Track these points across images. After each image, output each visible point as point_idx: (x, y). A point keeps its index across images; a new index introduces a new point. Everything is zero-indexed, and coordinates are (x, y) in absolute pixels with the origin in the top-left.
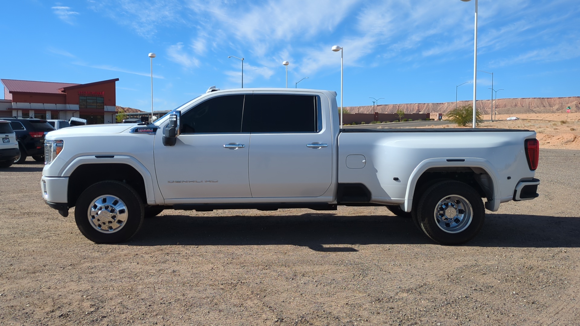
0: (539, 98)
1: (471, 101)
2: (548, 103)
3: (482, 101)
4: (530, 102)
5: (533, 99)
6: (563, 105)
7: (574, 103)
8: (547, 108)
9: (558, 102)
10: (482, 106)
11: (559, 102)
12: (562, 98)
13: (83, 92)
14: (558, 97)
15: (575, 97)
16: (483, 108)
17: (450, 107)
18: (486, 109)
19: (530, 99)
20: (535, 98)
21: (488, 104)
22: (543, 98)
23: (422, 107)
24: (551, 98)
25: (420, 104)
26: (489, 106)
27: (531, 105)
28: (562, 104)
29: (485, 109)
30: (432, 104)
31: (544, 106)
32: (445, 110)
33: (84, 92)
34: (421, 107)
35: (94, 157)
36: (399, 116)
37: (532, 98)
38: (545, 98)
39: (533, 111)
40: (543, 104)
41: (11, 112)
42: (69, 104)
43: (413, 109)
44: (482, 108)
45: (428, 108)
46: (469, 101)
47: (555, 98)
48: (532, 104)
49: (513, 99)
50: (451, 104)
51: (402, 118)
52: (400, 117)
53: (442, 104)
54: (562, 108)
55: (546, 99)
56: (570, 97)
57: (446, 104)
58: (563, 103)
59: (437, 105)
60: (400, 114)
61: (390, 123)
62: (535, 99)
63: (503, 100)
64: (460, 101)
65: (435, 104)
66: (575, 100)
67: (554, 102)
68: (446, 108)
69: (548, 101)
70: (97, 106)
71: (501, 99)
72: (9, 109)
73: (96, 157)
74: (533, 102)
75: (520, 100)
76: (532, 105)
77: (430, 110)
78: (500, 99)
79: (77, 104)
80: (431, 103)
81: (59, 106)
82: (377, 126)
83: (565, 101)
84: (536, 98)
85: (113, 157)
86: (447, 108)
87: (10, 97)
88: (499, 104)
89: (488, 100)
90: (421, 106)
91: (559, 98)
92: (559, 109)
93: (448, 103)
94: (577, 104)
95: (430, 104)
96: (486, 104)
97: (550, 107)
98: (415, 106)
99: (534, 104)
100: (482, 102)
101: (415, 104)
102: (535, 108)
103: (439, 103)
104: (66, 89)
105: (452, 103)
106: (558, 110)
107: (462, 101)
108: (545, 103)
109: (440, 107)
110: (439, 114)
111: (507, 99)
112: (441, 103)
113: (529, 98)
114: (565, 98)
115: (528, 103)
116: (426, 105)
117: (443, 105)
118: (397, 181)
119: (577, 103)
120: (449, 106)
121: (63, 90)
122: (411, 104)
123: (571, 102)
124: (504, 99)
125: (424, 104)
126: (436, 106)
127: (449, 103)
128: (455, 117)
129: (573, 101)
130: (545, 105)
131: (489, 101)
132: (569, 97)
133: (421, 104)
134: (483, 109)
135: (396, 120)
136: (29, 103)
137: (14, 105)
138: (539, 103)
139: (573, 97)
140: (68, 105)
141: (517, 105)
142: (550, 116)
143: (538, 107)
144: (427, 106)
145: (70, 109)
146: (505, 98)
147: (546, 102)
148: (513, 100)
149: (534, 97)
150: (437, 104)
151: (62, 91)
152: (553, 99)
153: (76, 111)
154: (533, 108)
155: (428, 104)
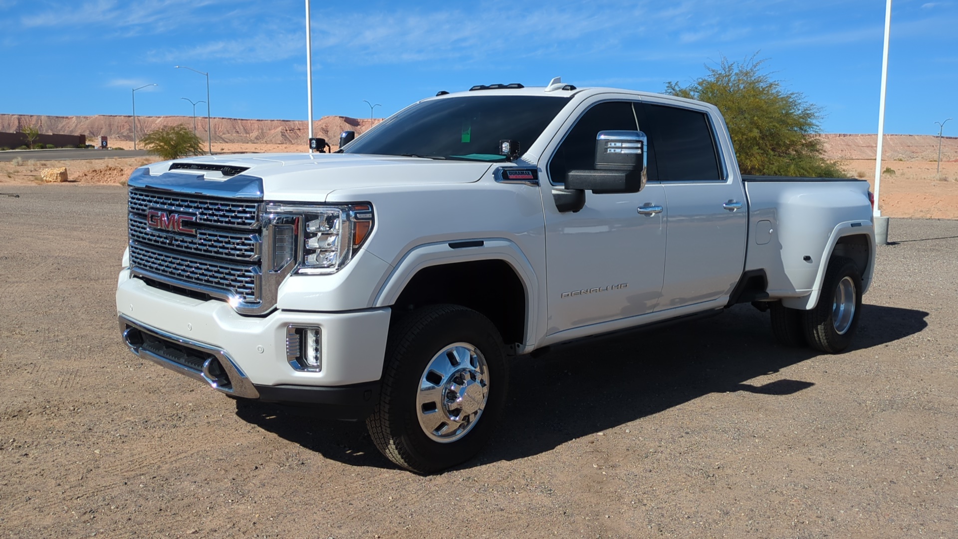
0: (229, 119)
1: (119, 116)
2: (242, 127)
3: (139, 118)
4: (216, 125)
5: (221, 120)
6: (265, 131)
7: (280, 129)
8: (242, 134)
9: (256, 126)
10: (139, 126)
11: (259, 127)
12: (262, 120)
14: (256, 119)
15: (280, 120)
16: (141, 129)
17: (82, 125)
18: (147, 131)
19: (216, 119)
20: (223, 118)
21: (149, 123)
22: (235, 119)
23: (28, 122)
24: (247, 120)
25: (22, 117)
26: (151, 127)
27: (218, 129)
28: (262, 129)
29: (144, 131)
30: (46, 118)
31: (238, 132)
32: (72, 130)
34: (25, 122)
35: (446, 247)
36: (27, 137)
37: (219, 118)
38: (238, 119)
39: (221, 138)
40: (235, 128)
43: (9, 125)
44: (139, 129)
45: (39, 125)
46: (116, 116)
47: (252, 120)
48: (220, 127)
49: (190, 117)
50: (83, 119)
51: (34, 142)
52: (30, 139)
53: (67, 118)
54: (263, 136)
55: (239, 121)
56: (273, 121)
57: (74, 119)
58: (264, 128)
59: (56, 119)
60: (29, 134)
61: (11, 151)
62: (223, 120)
63: (174, 118)
64: (100, 116)
65: (53, 117)
66: (279, 125)
67: (251, 125)
68: (74, 125)
69: (243, 124)
71: (171, 117)
73: (452, 246)
74: (221, 124)
75: (201, 120)
76: (220, 129)
77: (44, 129)
78: (168, 116)
80: (45, 115)
82: (12, 155)
83: (267, 126)
84: (225, 118)
85: (481, 244)
86: (76, 126)
88: (167, 123)
89: (149, 117)
90: (26, 120)
91: (258, 120)
92: (258, 137)
93: (77, 117)
94: (282, 131)
95: (43, 117)
96: (146, 123)
97: (247, 133)
98: (12, 119)
99: (223, 127)
100: (139, 120)
101: (13, 115)
102: (224, 134)
103: (61, 116)
105: (85, 117)
106: (256, 138)
107: (104, 116)
108: (239, 127)
109: (64, 124)
110: (102, 137)
111: (181, 117)
112: (65, 116)
113: (214, 118)
114: (266, 122)
115: (213, 126)
116: (34, 119)
117: (67, 121)
118: (808, 261)
119: (283, 129)
120: (80, 123)
122: (5, 115)
123: (274, 128)
124: (174, 116)
125: (31, 116)
126: (54, 121)
127: (80, 117)
128: (157, 144)
129: (277, 127)
130: (238, 130)
131: (151, 119)
132: (273, 119)
133: (25, 117)
134: (142, 132)
135: (22, 145)
138: (229, 126)
139: (278, 120)
141: (197, 127)
142: (274, 148)
143: (229, 133)
144: (37, 121)
146: (176, 115)
147: (240, 125)
148: (190, 119)
149: (221, 117)
150: (57, 117)
152: (249, 121)
154: (221, 134)
155: (39, 117)
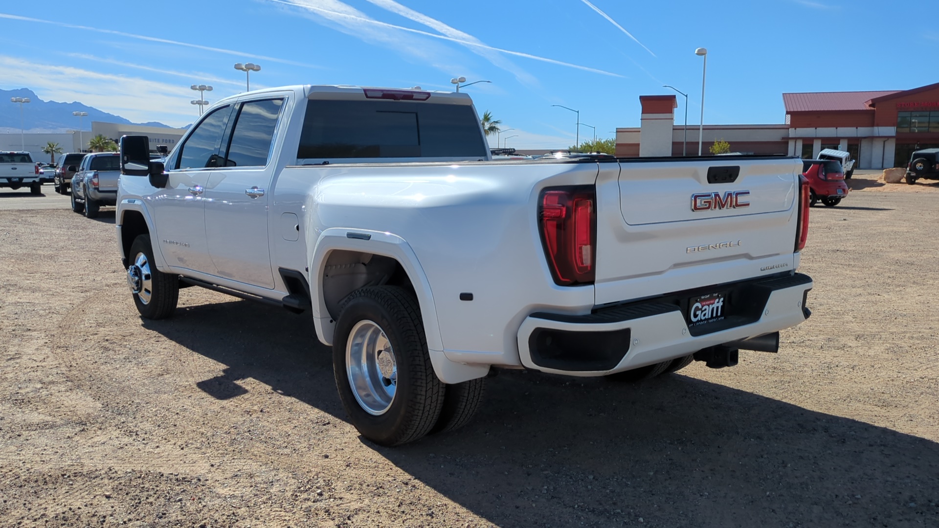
13: (904, 105)
33: (907, 104)
41: (787, 143)
42: (878, 125)
70: (929, 127)
72: (783, 138)
79: (894, 125)
81: (862, 131)
87: (787, 120)
104: (874, 102)
121: (870, 103)
136: (813, 129)
137: (792, 133)
140: (876, 128)
145: (878, 135)
151: (870, 106)
153: (889, 138)
